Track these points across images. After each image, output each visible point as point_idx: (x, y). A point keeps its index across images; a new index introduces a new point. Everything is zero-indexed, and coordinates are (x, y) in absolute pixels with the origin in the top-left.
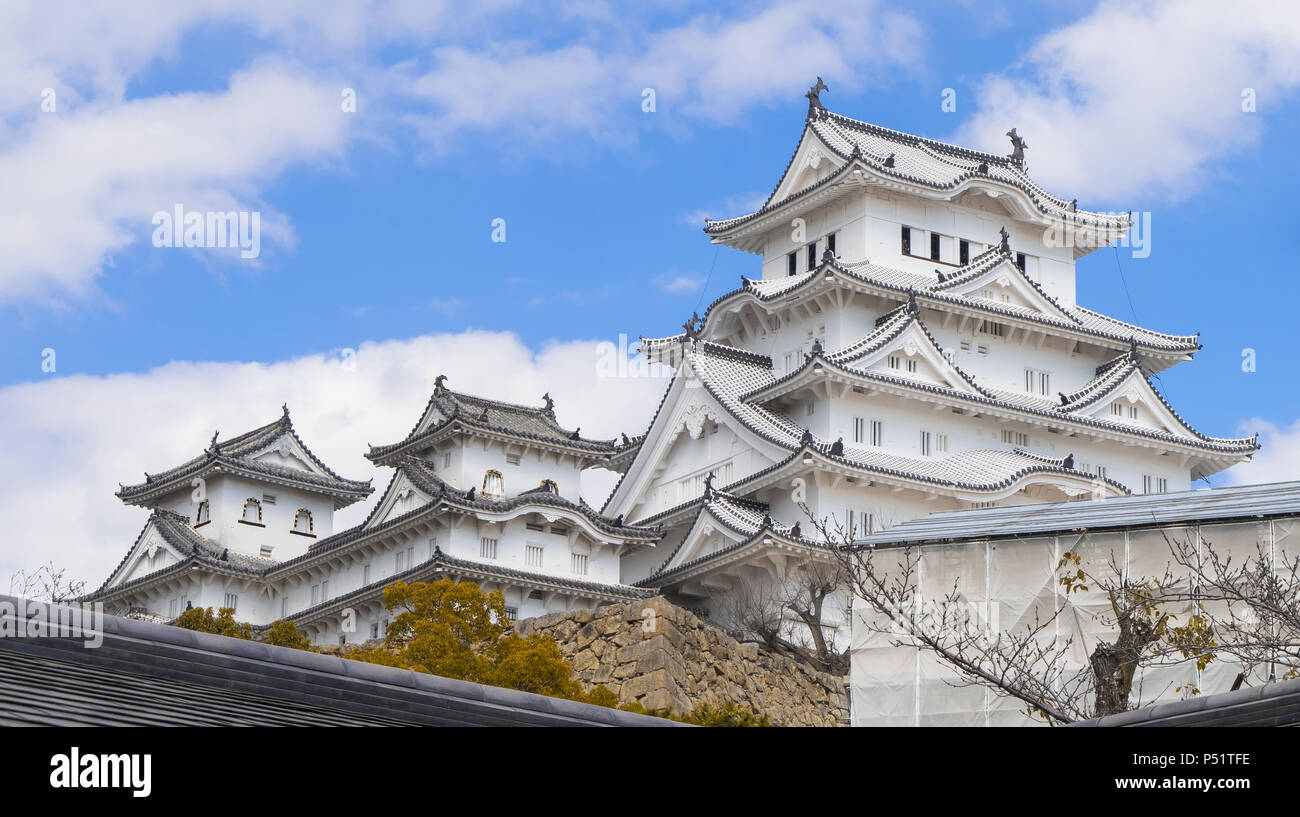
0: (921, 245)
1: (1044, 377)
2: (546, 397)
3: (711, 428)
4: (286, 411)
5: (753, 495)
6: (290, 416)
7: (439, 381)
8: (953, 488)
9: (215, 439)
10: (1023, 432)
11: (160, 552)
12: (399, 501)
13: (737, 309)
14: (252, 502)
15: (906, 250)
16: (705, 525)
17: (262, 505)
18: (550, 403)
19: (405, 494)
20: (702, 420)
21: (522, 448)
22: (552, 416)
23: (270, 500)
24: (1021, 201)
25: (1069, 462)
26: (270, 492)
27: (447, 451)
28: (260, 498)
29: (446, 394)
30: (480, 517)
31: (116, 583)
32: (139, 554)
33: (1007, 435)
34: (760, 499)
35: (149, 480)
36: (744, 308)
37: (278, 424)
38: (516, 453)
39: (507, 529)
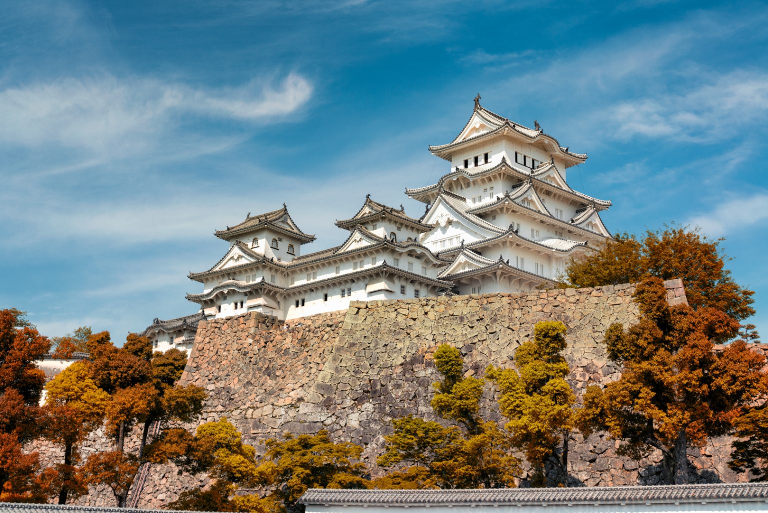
0: (521, 159)
1: (561, 211)
2: (401, 206)
3: (450, 222)
4: (285, 206)
5: (476, 249)
6: (287, 208)
7: (368, 196)
8: (554, 250)
9: (248, 215)
10: (561, 231)
11: (240, 257)
12: (354, 243)
13: (455, 179)
14: (275, 240)
15: (516, 161)
16: (461, 258)
17: (278, 242)
18: (403, 209)
19: (358, 239)
20: (446, 220)
21: (402, 224)
22: (403, 213)
23: (280, 240)
24: (554, 146)
25: (586, 243)
26: (280, 237)
27: (374, 224)
28: (277, 239)
29: (371, 201)
30: (397, 249)
31: (217, 269)
32: (229, 257)
33: (556, 233)
34: (479, 250)
35: (228, 229)
36: (458, 179)
37: (281, 211)
38: (400, 226)
39: (403, 255)
